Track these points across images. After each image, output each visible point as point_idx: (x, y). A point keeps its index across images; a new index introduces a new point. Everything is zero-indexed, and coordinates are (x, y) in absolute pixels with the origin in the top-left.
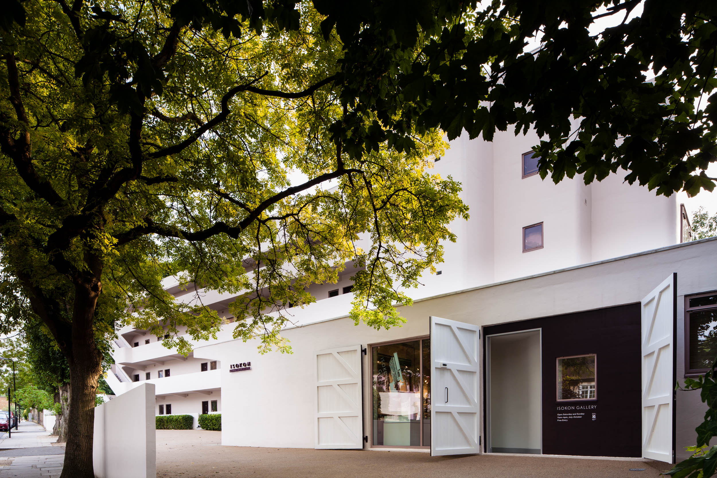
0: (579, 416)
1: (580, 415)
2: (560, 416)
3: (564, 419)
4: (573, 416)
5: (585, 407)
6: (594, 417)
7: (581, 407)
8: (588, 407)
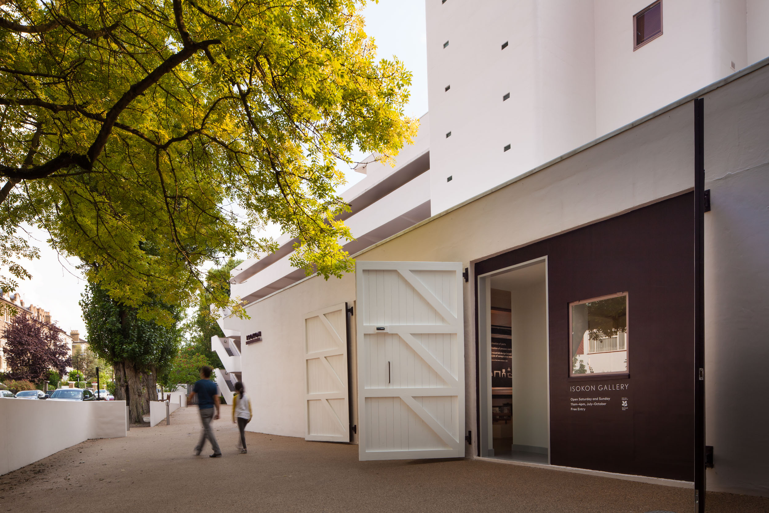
0: (601, 402)
1: (604, 401)
2: (574, 402)
3: (580, 407)
4: (593, 402)
5: (611, 388)
6: (625, 404)
7: (606, 387)
8: (615, 387)
